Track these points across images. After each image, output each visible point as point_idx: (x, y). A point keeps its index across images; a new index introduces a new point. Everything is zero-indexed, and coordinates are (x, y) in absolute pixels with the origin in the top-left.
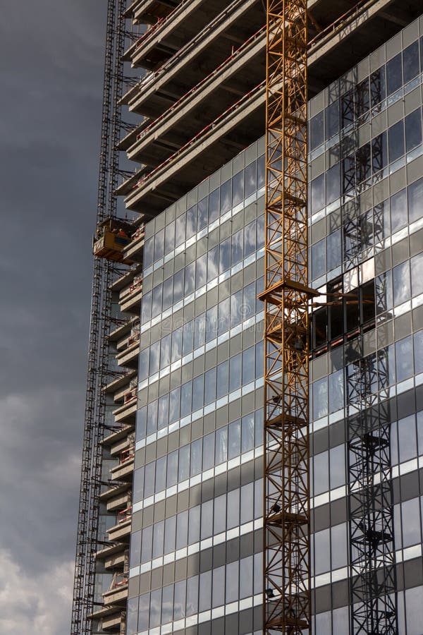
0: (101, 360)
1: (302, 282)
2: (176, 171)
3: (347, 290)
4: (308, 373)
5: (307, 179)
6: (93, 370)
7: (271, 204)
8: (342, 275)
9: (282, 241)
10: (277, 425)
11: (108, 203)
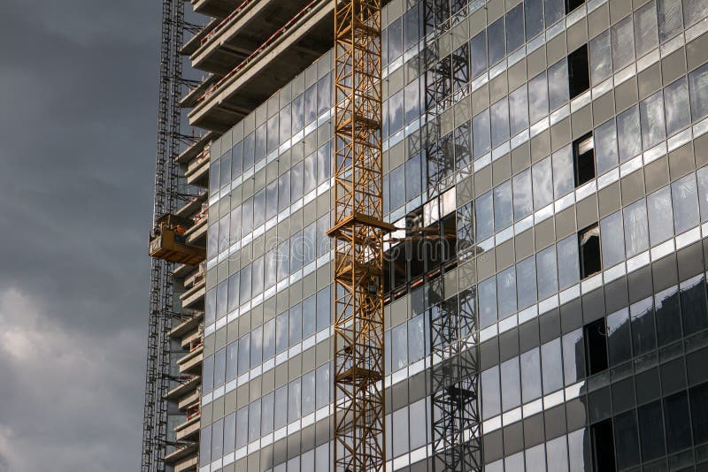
0: (164, 301)
1: (376, 215)
2: (245, 83)
3: (427, 223)
4: (383, 319)
5: (381, 98)
6: (155, 313)
7: (341, 126)
8: (422, 206)
9: (352, 170)
10: (348, 379)
11: (170, 118)
